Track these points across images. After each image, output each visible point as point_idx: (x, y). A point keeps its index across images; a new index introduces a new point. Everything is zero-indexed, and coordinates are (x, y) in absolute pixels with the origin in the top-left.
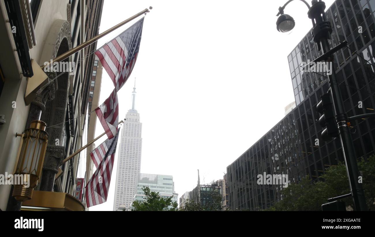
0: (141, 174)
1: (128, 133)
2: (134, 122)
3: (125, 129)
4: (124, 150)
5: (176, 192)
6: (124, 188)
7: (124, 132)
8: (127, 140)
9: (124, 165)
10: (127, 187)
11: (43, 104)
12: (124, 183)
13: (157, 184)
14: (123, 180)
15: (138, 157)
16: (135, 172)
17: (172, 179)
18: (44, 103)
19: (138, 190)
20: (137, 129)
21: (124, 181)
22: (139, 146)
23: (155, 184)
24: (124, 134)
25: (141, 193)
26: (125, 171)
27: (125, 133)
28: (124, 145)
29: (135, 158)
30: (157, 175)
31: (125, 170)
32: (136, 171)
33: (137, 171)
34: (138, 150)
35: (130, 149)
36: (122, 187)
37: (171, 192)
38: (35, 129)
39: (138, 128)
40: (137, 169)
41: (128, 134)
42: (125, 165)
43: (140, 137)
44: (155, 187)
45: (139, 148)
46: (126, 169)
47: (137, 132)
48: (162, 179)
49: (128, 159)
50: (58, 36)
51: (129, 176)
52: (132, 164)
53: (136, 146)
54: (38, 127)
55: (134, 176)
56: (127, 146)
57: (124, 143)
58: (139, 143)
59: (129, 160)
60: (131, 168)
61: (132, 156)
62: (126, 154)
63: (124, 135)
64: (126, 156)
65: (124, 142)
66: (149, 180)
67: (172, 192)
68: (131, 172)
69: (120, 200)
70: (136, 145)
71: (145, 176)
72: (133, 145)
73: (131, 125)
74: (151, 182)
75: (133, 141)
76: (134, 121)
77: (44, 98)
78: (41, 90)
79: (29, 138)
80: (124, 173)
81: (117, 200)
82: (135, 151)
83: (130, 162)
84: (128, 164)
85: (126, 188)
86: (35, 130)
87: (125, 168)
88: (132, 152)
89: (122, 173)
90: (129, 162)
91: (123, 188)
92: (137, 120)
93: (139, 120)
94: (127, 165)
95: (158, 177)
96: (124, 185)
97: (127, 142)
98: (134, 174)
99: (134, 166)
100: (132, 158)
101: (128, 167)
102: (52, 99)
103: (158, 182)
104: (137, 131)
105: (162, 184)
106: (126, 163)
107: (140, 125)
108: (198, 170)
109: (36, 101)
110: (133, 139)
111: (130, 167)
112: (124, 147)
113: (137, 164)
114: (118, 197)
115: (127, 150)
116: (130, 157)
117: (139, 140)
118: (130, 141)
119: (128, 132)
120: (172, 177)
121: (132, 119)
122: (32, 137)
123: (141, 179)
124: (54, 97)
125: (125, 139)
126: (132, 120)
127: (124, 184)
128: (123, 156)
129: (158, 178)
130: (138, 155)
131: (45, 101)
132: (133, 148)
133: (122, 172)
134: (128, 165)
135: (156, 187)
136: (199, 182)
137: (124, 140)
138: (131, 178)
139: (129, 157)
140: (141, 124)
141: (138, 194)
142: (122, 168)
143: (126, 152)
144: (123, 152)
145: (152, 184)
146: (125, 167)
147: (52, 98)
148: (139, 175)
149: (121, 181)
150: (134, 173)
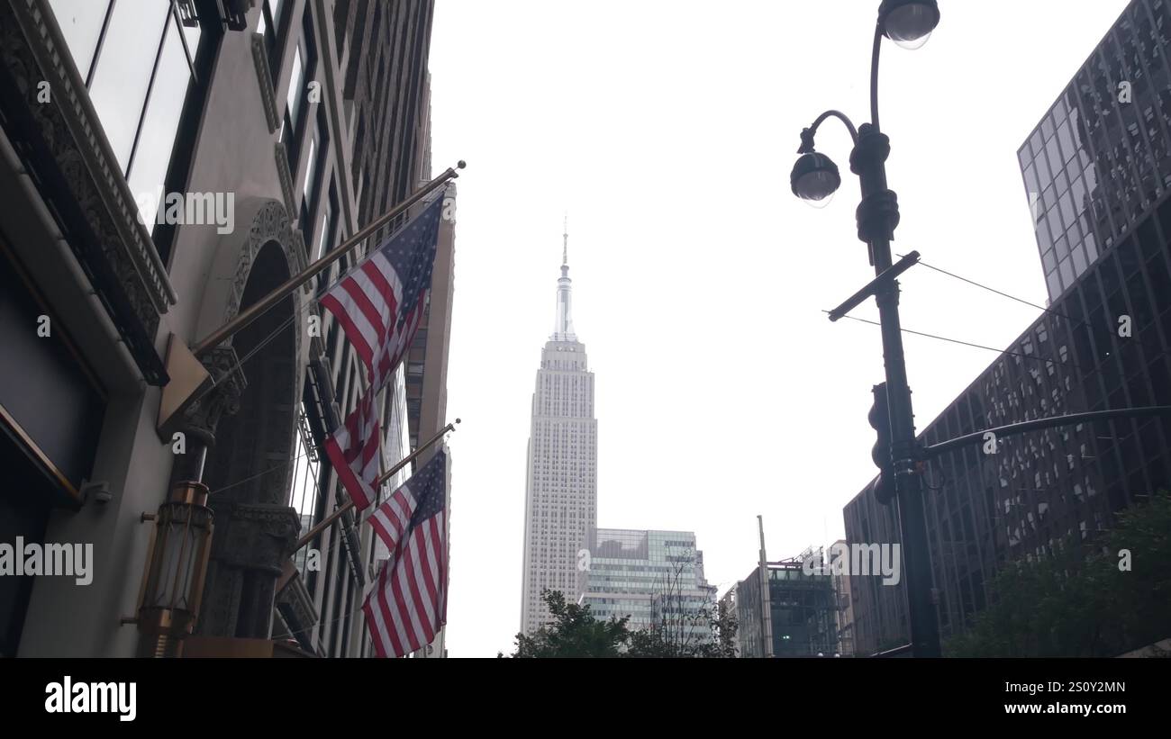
0: (597, 529)
1: (552, 407)
2: (567, 370)
3: (544, 395)
4: (542, 459)
5: (711, 583)
6: (551, 574)
7: (540, 402)
8: (552, 428)
9: (545, 504)
10: (557, 571)
11: (207, 432)
12: (548, 559)
13: (647, 558)
14: (546, 550)
15: (587, 478)
16: (580, 523)
17: (693, 544)
18: (210, 428)
19: (590, 579)
20: (579, 392)
21: (548, 553)
22: (587, 445)
23: (642, 561)
24: (540, 408)
25: (599, 588)
26: (549, 524)
27: (543, 405)
28: (542, 442)
29: (578, 481)
30: (647, 531)
31: (549, 520)
32: (583, 520)
33: (586, 520)
34: (587, 457)
35: (560, 454)
36: (542, 570)
37: (693, 581)
38: (181, 504)
39: (581, 389)
40: (587, 516)
41: (552, 411)
42: (550, 505)
43: (591, 415)
44: (642, 569)
45: (587, 450)
46: (552, 516)
47: (579, 402)
48: (663, 543)
49: (557, 485)
50: (243, 253)
51: (563, 536)
52: (568, 499)
53: (578, 445)
54: (189, 498)
55: (577, 537)
56: (551, 445)
57: (542, 438)
58: (587, 434)
59: (559, 488)
60: (569, 511)
61: (569, 476)
62: (551, 470)
63: (540, 413)
64: (550, 476)
65: (543, 432)
66: (623, 547)
67: (696, 583)
68: (568, 525)
69: (540, 611)
70: (578, 442)
71: (611, 538)
72: (569, 441)
73: (561, 381)
74: (631, 554)
75: (570, 429)
76: (570, 367)
77: (211, 415)
78: (196, 405)
79: (168, 524)
80: (546, 528)
81: (531, 610)
82: (578, 461)
83: (564, 494)
84: (559, 499)
85: (555, 574)
86: (182, 507)
87: (549, 514)
88: (569, 465)
89: (540, 530)
90: (560, 494)
91: (545, 574)
92: (579, 365)
93: (583, 364)
94: (554, 504)
95: (650, 538)
96: (548, 565)
97: (551, 435)
98: (577, 531)
99: (577, 506)
100: (569, 483)
101: (559, 511)
102: (233, 413)
103: (650, 553)
104: (579, 398)
105: (664, 559)
106: (550, 499)
107: (588, 379)
108: (760, 517)
109: (192, 427)
110: (570, 424)
111: (565, 508)
112: (542, 448)
113: (586, 501)
114: (533, 601)
115: (551, 460)
116: (562, 480)
117: (588, 425)
118: (561, 428)
119: (552, 403)
120: (694, 537)
121: (561, 362)
122: (175, 522)
123: (599, 546)
124: (238, 407)
125: (543, 424)
126: (561, 366)
127: (548, 561)
128: (541, 476)
129: (649, 543)
130: (587, 472)
131: (213, 423)
132: (569, 450)
133: (540, 526)
134: (559, 505)
135: (646, 569)
136: (762, 553)
137: (543, 427)
138: (568, 542)
139: (560, 480)
140: (591, 376)
141: (590, 590)
142: (540, 513)
143: (551, 465)
144: (541, 464)
145: (634, 561)
146: (550, 511)
147: (233, 410)
148: (594, 532)
149: (539, 552)
150: (577, 527)
